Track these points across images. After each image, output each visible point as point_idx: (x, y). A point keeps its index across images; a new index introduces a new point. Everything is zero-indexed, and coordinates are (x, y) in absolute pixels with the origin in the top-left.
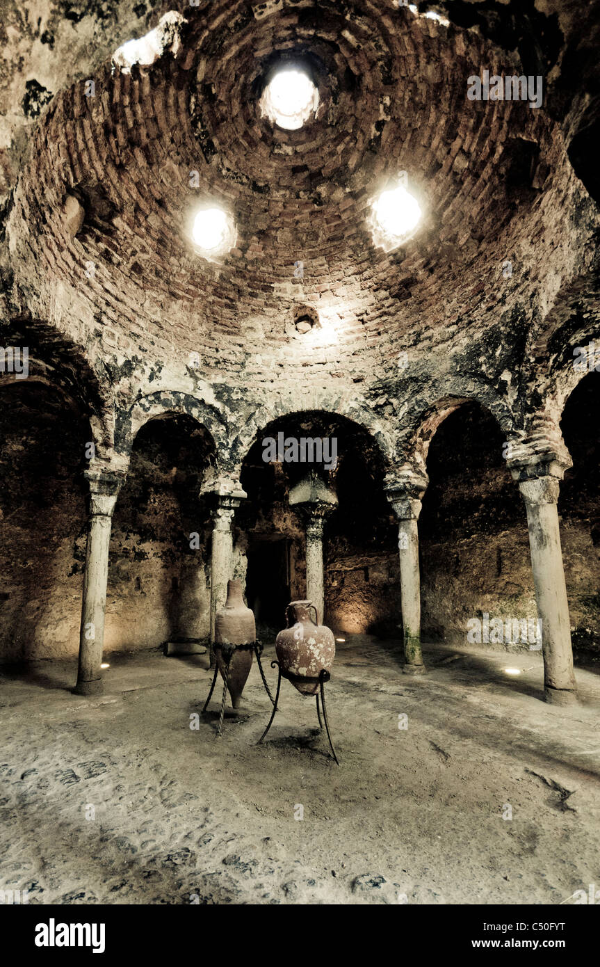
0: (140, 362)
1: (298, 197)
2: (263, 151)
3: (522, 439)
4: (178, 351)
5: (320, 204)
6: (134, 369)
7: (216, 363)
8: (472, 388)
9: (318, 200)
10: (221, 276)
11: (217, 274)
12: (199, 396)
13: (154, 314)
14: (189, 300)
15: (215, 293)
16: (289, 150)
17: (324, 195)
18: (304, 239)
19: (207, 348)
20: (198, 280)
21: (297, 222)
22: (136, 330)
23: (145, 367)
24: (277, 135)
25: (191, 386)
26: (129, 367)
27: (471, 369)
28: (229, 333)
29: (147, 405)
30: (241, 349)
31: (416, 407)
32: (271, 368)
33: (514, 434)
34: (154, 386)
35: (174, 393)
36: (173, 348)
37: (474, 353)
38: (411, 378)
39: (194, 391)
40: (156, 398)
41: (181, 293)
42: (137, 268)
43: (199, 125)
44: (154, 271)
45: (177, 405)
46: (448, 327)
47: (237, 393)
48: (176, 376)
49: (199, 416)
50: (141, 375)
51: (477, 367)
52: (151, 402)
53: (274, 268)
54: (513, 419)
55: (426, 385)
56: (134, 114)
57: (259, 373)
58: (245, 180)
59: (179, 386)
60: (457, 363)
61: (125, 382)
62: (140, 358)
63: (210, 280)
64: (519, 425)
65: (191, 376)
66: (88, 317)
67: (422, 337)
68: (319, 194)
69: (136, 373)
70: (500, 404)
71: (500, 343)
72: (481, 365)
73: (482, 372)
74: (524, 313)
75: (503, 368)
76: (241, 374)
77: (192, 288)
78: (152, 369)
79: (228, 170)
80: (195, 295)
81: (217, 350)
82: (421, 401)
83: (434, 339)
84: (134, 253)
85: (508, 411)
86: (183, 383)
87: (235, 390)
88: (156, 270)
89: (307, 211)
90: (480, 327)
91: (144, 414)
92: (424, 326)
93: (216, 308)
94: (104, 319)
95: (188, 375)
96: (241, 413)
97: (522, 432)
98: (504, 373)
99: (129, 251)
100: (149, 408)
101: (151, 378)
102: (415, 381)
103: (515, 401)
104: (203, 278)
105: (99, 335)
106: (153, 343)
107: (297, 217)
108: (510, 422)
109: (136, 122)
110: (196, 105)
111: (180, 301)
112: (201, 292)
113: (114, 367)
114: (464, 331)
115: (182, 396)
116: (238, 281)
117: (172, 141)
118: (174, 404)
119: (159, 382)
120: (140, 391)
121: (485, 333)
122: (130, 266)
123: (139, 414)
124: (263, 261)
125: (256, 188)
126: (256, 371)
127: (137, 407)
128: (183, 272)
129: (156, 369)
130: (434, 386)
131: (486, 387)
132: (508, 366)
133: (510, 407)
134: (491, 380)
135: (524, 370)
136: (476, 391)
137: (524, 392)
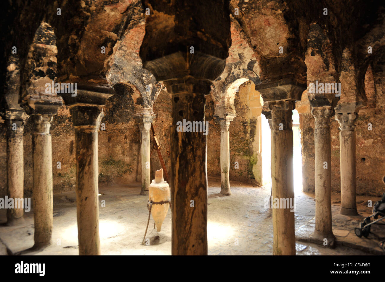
3: (148, 109)
8: (137, 82)
27: (139, 76)
31: (114, 79)
33: (147, 106)
37: (142, 71)
38: (115, 65)
46: (134, 53)
51: (141, 76)
54: (148, 101)
55: (120, 71)
60: (135, 70)
64: (149, 104)
67: (122, 48)
70: (145, 94)
72: (143, 77)
75: (151, 83)
82: (117, 77)
83: (127, 52)
85: (147, 98)
92: (125, 45)
97: (149, 106)
102: (116, 67)
103: (150, 95)
108: (147, 102)
130: (123, 74)
131: (141, 85)
132: (153, 83)
133: (148, 97)
134: (145, 84)
135: (156, 86)
136: (139, 85)
137: (153, 93)
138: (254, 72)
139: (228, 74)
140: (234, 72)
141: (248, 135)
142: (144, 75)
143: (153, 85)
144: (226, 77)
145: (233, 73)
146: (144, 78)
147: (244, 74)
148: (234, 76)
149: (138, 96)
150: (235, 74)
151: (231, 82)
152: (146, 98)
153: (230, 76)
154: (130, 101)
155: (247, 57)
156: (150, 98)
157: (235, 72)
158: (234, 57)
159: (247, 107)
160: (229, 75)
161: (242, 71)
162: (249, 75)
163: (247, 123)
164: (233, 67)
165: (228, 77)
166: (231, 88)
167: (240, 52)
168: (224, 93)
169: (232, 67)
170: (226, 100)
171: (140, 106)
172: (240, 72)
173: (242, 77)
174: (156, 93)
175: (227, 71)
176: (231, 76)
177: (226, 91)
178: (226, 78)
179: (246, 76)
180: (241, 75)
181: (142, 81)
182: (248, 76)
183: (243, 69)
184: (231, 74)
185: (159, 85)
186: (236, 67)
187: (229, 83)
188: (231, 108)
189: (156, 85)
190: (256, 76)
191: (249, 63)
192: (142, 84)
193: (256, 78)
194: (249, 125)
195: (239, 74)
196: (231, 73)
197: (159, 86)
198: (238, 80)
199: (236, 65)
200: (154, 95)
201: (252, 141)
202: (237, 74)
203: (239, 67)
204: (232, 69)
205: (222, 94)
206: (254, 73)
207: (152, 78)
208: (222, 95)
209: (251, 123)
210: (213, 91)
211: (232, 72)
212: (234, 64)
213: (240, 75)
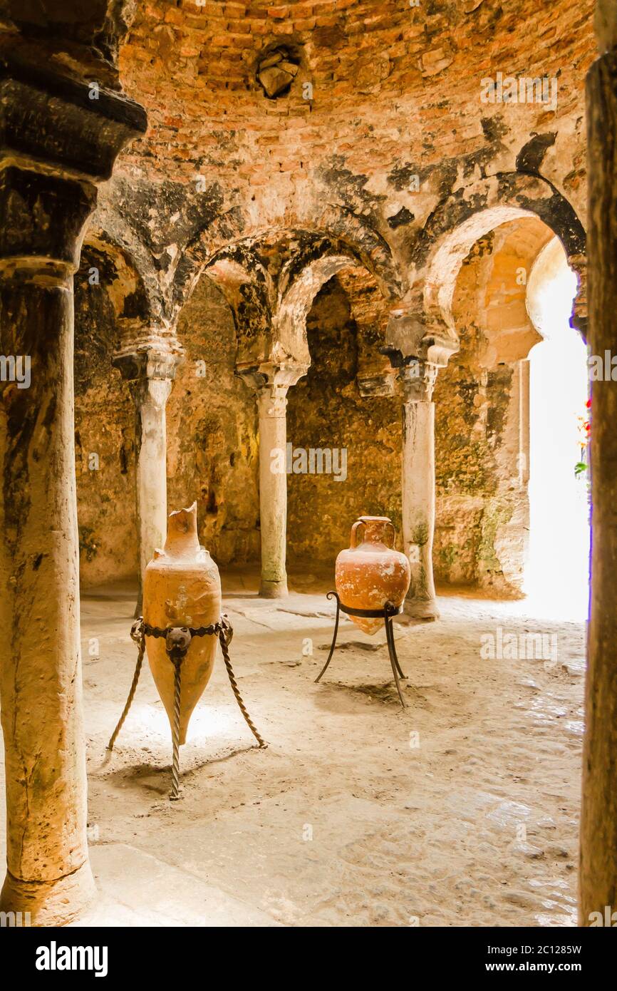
8: (129, 238)
27: (136, 215)
37: (146, 198)
51: (144, 218)
54: (164, 304)
60: (123, 195)
70: (154, 279)
71: (180, 210)
72: (150, 219)
73: (147, 228)
74: (222, 201)
75: (174, 240)
85: (159, 291)
90: (159, 170)
97: (167, 324)
98: (172, 245)
103: (171, 286)
108: (159, 306)
114: (139, 158)
121: (167, 184)
131: (143, 250)
132: (179, 242)
133: (163, 289)
134: (154, 244)
135: (189, 255)
136: (133, 248)
137: (180, 279)
138: (541, 181)
139: (439, 199)
140: (462, 189)
141: (479, 427)
142: (152, 212)
143: (179, 248)
144: (432, 209)
145: (460, 193)
146: (151, 225)
147: (501, 192)
148: (463, 203)
149: (129, 286)
150: (466, 197)
151: (450, 227)
152: (157, 294)
153: (445, 207)
154: (92, 323)
155: (516, 130)
156: (170, 293)
157: (467, 190)
158: (465, 135)
159: (477, 332)
160: (443, 202)
161: (494, 182)
162: (522, 193)
163: (477, 385)
164: (460, 171)
165: (437, 209)
166: (448, 249)
167: (490, 113)
168: (424, 270)
169: (455, 171)
170: (427, 291)
171: (137, 323)
172: (488, 187)
173: (496, 201)
174: (189, 278)
175: (436, 189)
176: (452, 205)
177: (427, 259)
178: (432, 214)
179: (510, 197)
180: (489, 198)
181: (144, 235)
182: (519, 198)
183: (499, 175)
184: (452, 199)
185: (198, 250)
186: (472, 172)
187: (443, 230)
188: (441, 322)
189: (190, 249)
190: (549, 194)
191: (524, 149)
192: (146, 244)
193: (550, 200)
194: (483, 391)
195: (483, 192)
196: (450, 194)
197: (199, 254)
198: (477, 216)
199: (470, 163)
200: (183, 284)
201: (493, 444)
202: (476, 197)
203: (482, 169)
204: (455, 179)
205: (415, 271)
206: (542, 185)
207: (177, 224)
208: (413, 276)
209: (490, 384)
210: (384, 264)
211: (455, 188)
212: (466, 159)
213: (484, 197)
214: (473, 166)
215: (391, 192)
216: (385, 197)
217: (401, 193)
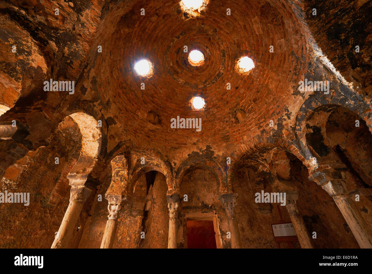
0: (281, 118)
1: (219, 38)
2: (212, 58)
4: (286, 95)
5: (216, 29)
6: (282, 123)
7: (295, 75)
9: (215, 31)
10: (259, 62)
11: (259, 64)
12: (307, 97)
13: (270, 99)
14: (269, 79)
15: (267, 64)
16: (208, 50)
17: (212, 31)
18: (232, 27)
19: (289, 77)
20: (262, 73)
21: (228, 33)
22: (271, 112)
23: (284, 117)
24: (206, 56)
25: (301, 98)
26: (280, 126)
28: (285, 60)
29: (299, 127)
30: (290, 57)
32: (299, 39)
34: (293, 118)
35: (301, 109)
36: (284, 97)
39: (304, 97)
40: (299, 121)
41: (266, 82)
42: (255, 101)
43: (213, 81)
44: (257, 93)
45: (306, 113)
47: (311, 71)
48: (294, 104)
49: (317, 104)
50: (286, 122)
52: (299, 125)
53: (250, 36)
56: (215, 100)
57: (303, 48)
58: (223, 60)
59: (299, 105)
61: (284, 131)
62: (279, 118)
63: (262, 67)
65: (297, 95)
66: (257, 132)
68: (213, 32)
69: (284, 123)
76: (302, 62)
77: (265, 76)
78: (286, 114)
79: (222, 67)
80: (267, 75)
81: (290, 71)
84: (250, 101)
86: (298, 101)
87: (309, 71)
88: (257, 92)
89: (222, 32)
91: (301, 132)
93: (273, 65)
94: (262, 125)
95: (296, 96)
96: (324, 75)
99: (249, 102)
100: (301, 128)
101: (289, 118)
104: (261, 71)
105: (263, 131)
106: (278, 106)
107: (226, 35)
109: (216, 99)
110: (209, 84)
111: (269, 84)
112: (266, 72)
113: (276, 133)
115: (304, 106)
116: (261, 53)
117: (219, 88)
118: (304, 114)
119: (292, 114)
120: (291, 127)
122: (254, 103)
123: (300, 135)
124: (249, 42)
125: (224, 56)
126: (300, 50)
127: (298, 132)
128: (258, 80)
129: (287, 112)
138: (106, 128)
145: (94, 106)
148: (93, 109)
157: (96, 107)
160: (90, 102)
161: (101, 115)
164: (99, 102)
167: (111, 100)
178: (86, 100)
183: (102, 115)
186: (100, 106)
187: (84, 109)
191: (110, 118)
196: (93, 102)
203: (102, 108)
206: (106, 130)
211: (95, 103)
213: (97, 116)
214: (101, 105)
215: (90, 80)
216: (88, 79)
217: (90, 84)
